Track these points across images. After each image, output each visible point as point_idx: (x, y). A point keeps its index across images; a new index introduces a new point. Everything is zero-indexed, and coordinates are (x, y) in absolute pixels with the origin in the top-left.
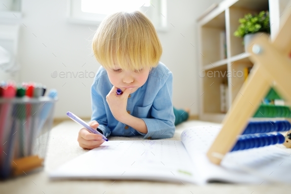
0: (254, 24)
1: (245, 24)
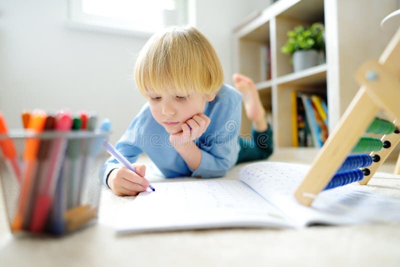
0: (306, 39)
1: (296, 38)
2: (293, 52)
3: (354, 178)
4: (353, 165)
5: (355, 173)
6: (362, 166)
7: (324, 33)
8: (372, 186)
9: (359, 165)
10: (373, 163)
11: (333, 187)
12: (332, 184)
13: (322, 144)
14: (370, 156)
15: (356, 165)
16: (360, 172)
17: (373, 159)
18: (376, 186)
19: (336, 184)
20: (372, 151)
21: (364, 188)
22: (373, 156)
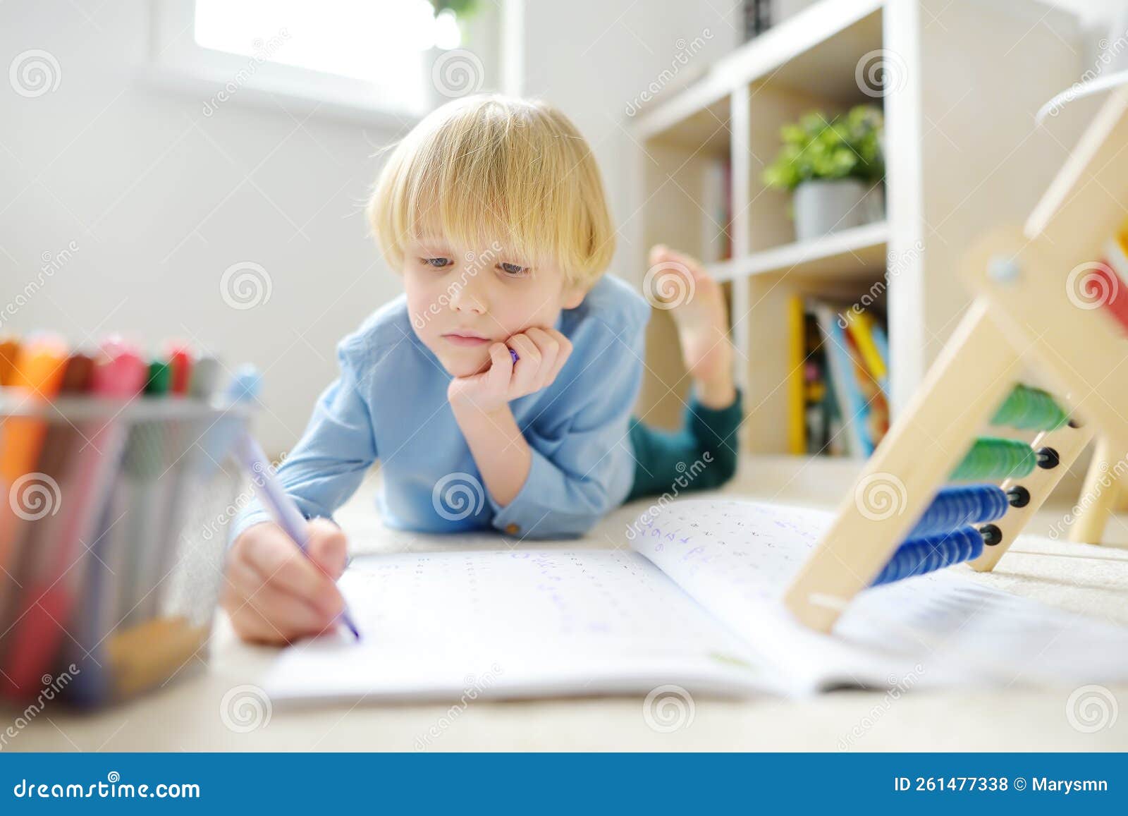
0: (834, 149)
2: (795, 183)
3: (957, 554)
4: (951, 517)
5: (959, 537)
6: (979, 520)
7: (884, 134)
8: (1007, 575)
9: (970, 514)
10: (1011, 509)
11: (896, 577)
12: (892, 571)
13: (873, 447)
14: (1000, 492)
15: (961, 516)
16: (972, 535)
17: (1010, 498)
18: (1016, 575)
19: (903, 569)
20: (1006, 475)
21: (983, 581)
22: (1012, 489)
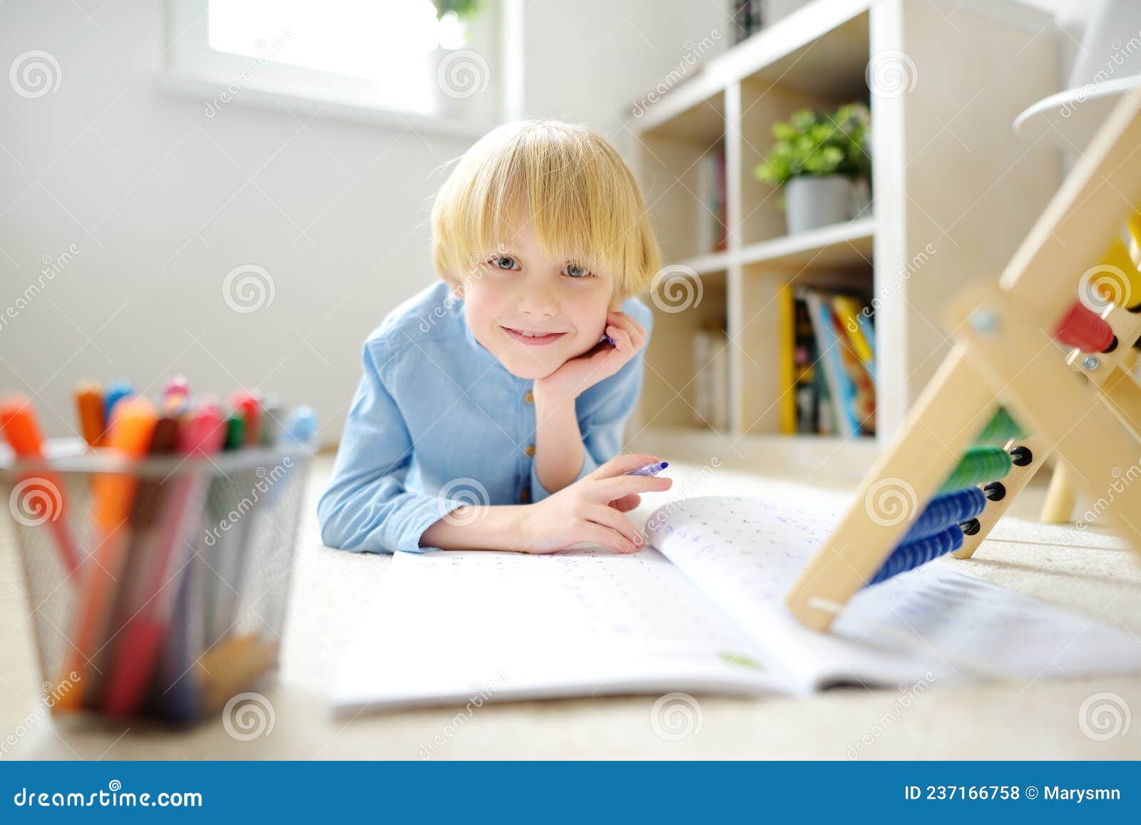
0: (822, 146)
1: (793, 142)
2: (786, 179)
3: (940, 548)
5: (942, 535)
7: (870, 131)
8: (985, 562)
9: (953, 513)
10: (989, 503)
14: (978, 489)
15: (944, 517)
16: (953, 530)
17: (987, 494)
20: (982, 477)
21: (963, 569)
22: (988, 485)
